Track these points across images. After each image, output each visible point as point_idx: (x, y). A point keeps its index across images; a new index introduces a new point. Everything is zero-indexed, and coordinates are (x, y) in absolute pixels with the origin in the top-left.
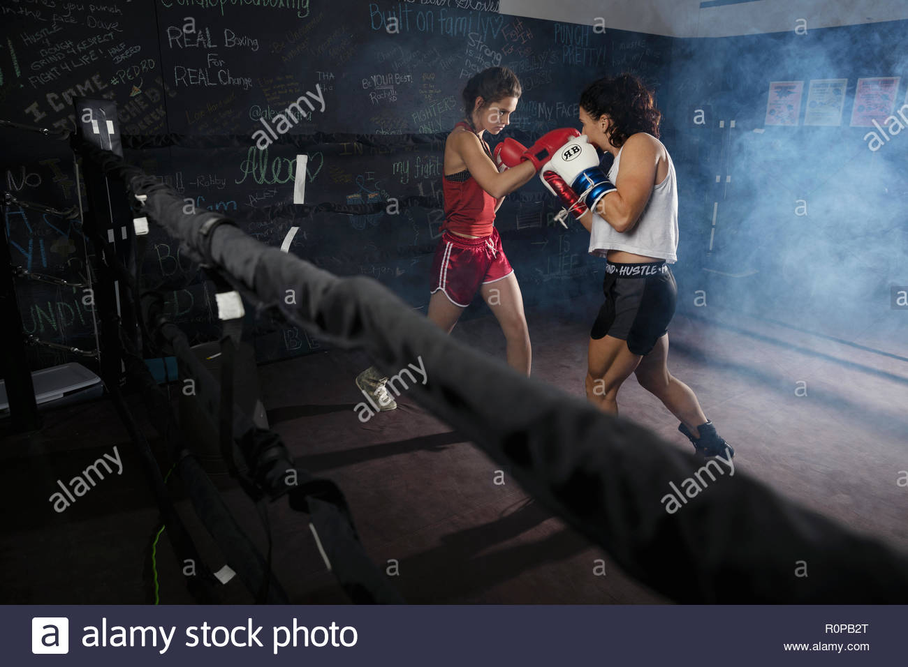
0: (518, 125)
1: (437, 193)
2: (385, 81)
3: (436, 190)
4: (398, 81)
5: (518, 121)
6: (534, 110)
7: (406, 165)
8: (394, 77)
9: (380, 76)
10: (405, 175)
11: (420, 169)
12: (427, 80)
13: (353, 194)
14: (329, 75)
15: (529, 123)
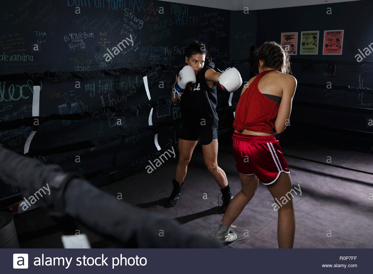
0: (154, 60)
1: (112, 100)
2: (78, 37)
3: (111, 99)
4: (86, 36)
5: (154, 57)
6: (162, 51)
7: (93, 86)
8: (83, 35)
9: (74, 34)
10: (93, 91)
11: (101, 87)
12: (102, 36)
13: (62, 104)
14: (43, 33)
15: (160, 59)
